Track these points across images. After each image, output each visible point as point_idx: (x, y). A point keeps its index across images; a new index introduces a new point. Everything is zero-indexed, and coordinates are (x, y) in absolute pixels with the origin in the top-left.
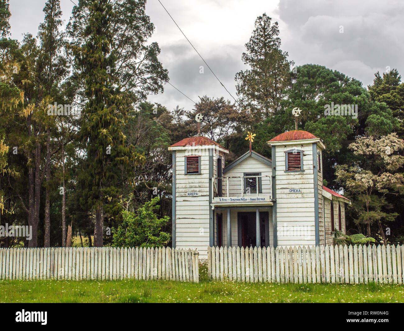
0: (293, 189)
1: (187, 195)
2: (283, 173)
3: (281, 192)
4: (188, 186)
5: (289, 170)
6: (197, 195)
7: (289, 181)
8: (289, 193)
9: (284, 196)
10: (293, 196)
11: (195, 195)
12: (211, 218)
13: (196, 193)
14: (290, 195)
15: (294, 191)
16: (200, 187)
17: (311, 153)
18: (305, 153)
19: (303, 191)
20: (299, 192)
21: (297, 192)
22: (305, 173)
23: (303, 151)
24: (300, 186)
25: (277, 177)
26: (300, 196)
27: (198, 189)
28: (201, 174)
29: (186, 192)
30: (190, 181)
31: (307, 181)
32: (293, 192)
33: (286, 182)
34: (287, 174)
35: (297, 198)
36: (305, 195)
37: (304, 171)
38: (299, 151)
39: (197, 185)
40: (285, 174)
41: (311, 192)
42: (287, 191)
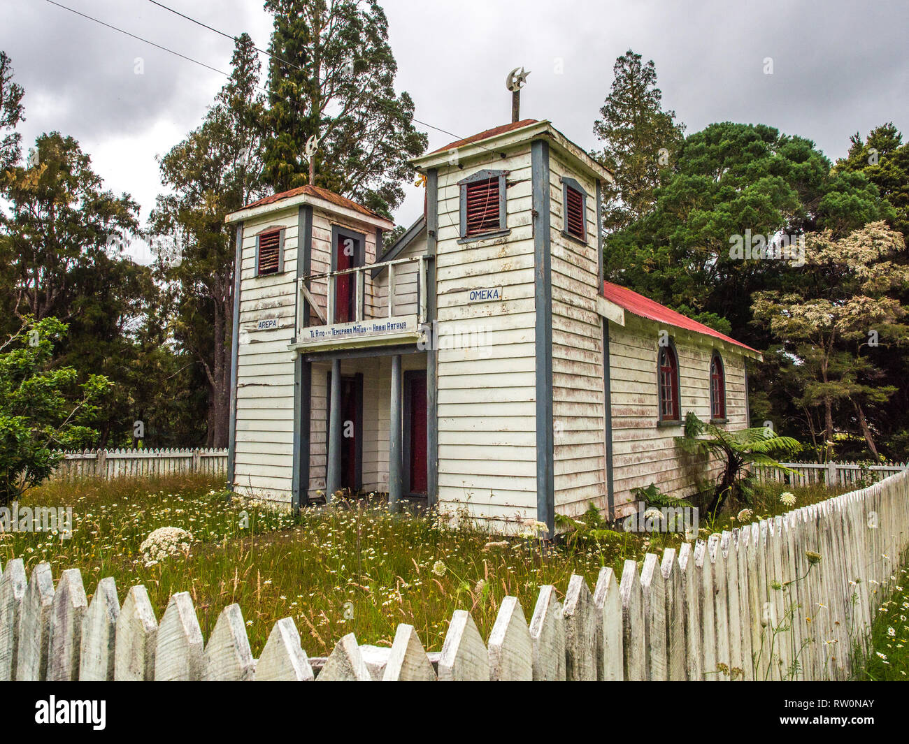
0: (478, 291)
1: (257, 328)
2: (453, 246)
3: (450, 302)
4: (260, 304)
5: (469, 234)
6: (274, 327)
7: (468, 268)
8: (469, 305)
9: (457, 313)
10: (481, 310)
11: (271, 327)
12: (297, 384)
13: (273, 320)
14: (472, 309)
15: (482, 294)
16: (281, 305)
17: (528, 174)
18: (511, 178)
19: (507, 293)
20: (496, 298)
21: (490, 299)
22: (510, 238)
23: (507, 173)
24: (499, 279)
25: (441, 261)
26: (496, 309)
27: (276, 312)
28: (283, 273)
29: (257, 321)
30: (265, 292)
31: (517, 263)
32: (478, 300)
33: (461, 271)
34: (464, 247)
35: (490, 316)
36: (511, 307)
37: (508, 232)
38: (497, 175)
39: (276, 301)
40: (460, 248)
41: (526, 294)
42: (464, 298)
